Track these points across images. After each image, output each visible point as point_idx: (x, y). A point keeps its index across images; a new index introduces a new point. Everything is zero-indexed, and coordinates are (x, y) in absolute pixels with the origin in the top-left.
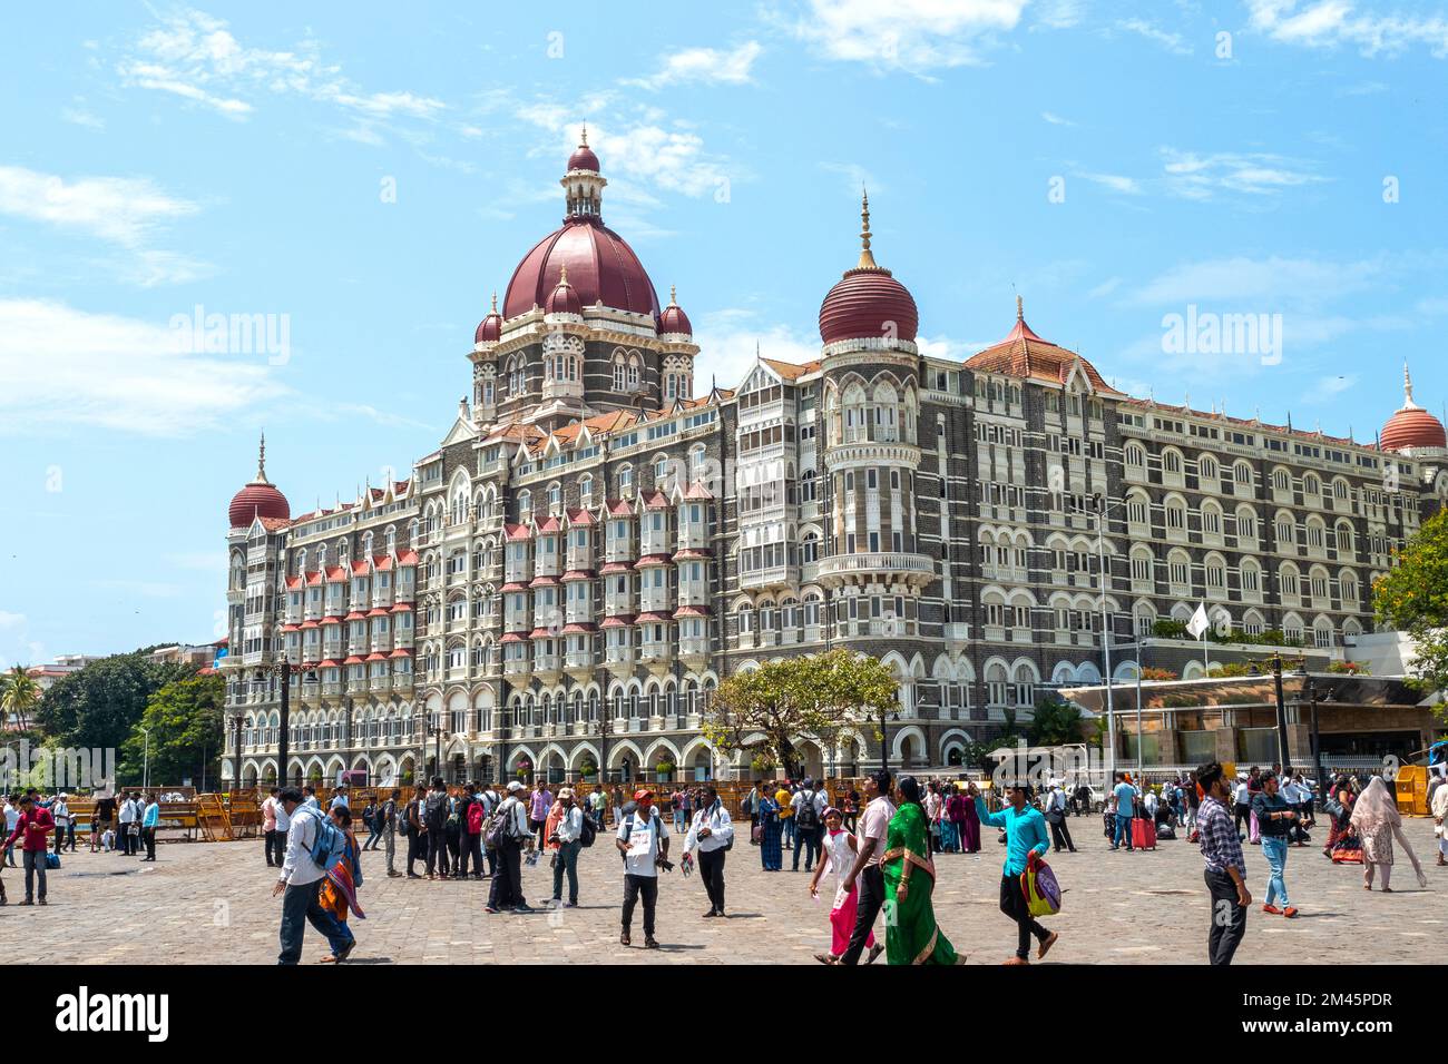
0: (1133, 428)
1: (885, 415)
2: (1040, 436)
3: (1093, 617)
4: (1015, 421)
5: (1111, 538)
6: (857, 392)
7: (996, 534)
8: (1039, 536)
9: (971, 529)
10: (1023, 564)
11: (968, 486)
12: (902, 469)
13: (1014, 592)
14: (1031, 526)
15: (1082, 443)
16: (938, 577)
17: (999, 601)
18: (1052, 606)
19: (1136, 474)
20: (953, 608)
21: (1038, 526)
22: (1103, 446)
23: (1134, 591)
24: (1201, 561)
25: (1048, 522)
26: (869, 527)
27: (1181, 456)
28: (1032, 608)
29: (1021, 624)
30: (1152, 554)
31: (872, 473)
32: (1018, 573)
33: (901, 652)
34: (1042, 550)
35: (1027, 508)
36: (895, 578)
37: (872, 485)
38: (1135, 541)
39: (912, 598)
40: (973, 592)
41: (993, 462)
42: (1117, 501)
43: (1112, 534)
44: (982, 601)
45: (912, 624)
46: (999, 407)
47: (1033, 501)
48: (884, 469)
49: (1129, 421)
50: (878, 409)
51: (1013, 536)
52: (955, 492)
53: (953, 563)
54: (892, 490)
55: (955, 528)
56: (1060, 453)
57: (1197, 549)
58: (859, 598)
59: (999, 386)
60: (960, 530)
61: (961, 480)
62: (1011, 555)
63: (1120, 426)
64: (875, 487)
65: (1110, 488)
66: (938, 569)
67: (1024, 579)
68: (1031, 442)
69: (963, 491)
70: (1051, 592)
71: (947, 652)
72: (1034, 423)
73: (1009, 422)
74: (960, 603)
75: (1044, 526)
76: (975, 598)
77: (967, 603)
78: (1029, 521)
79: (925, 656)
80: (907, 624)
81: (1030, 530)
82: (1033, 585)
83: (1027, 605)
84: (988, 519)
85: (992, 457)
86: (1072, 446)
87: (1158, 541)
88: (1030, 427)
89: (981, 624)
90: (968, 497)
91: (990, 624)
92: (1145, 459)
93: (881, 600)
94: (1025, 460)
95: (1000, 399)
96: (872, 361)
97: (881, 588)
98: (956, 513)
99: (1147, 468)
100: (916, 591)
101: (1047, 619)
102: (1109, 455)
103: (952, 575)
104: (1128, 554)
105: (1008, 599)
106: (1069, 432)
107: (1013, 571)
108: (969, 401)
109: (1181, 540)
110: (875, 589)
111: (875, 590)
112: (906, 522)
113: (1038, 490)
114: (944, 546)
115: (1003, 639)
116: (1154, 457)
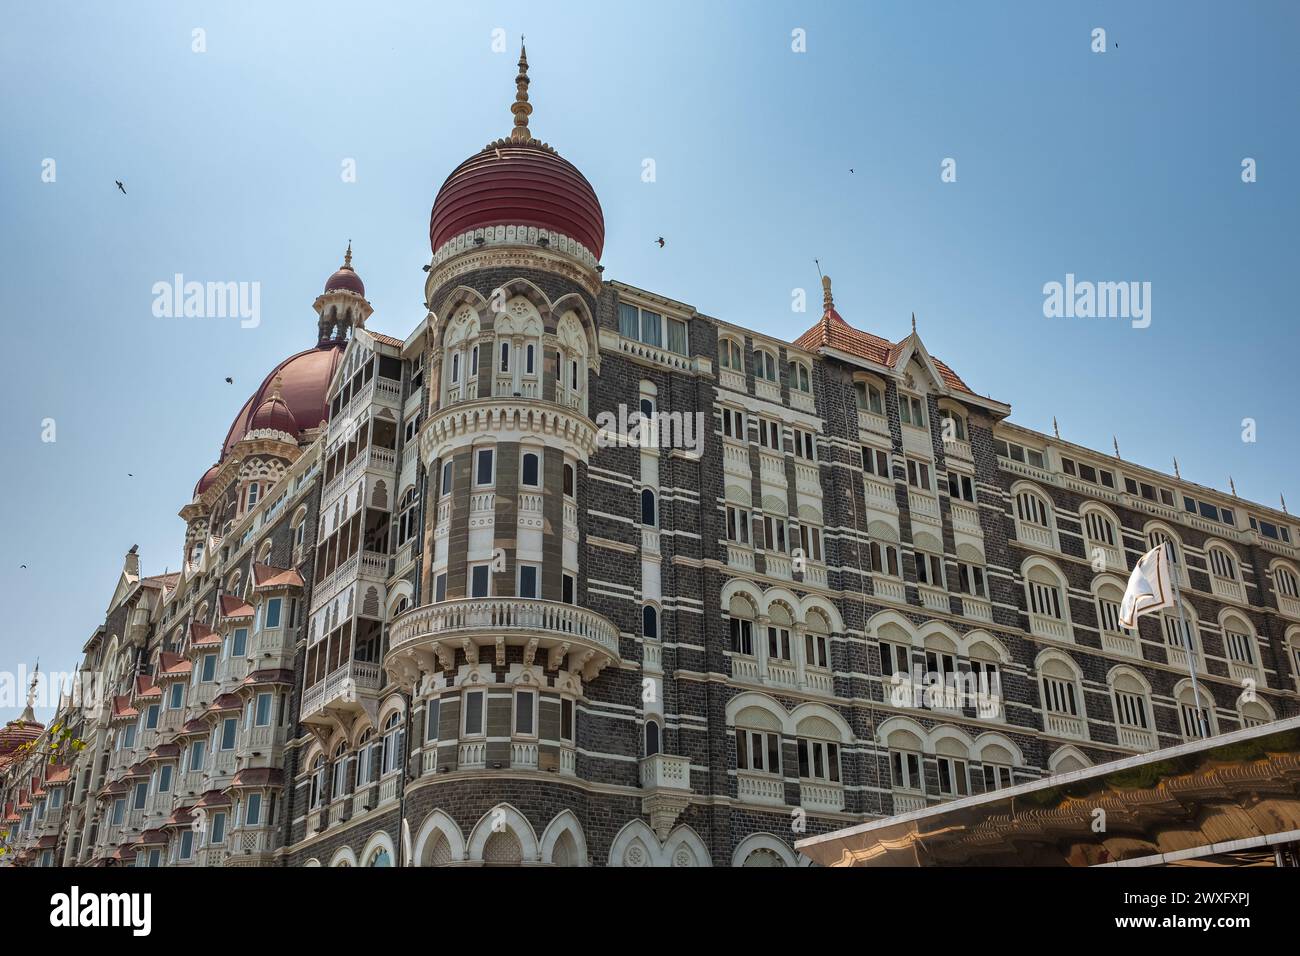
0: (1026, 466)
1: (518, 356)
2: (849, 445)
3: (972, 772)
4: (802, 413)
5: (998, 634)
6: (468, 321)
7: (764, 601)
8: (855, 615)
9: (708, 584)
10: (823, 663)
11: (700, 509)
12: (549, 451)
13: (803, 712)
14: (837, 594)
15: (932, 472)
16: (629, 665)
17: (770, 726)
18: (884, 743)
19: (1038, 538)
20: (665, 730)
21: (849, 594)
22: (973, 483)
23: (1050, 732)
24: (1169, 692)
25: (871, 591)
26: (472, 556)
27: (1115, 521)
28: (842, 745)
29: (819, 773)
30: (1078, 673)
31: (485, 458)
32: (812, 680)
33: (522, 808)
34: (859, 638)
35: (829, 563)
36: (515, 653)
37: (485, 478)
38: (1045, 646)
39: (556, 695)
40: (712, 701)
41: (756, 474)
42: (1002, 572)
43: (999, 627)
44: (730, 721)
45: (555, 751)
46: (766, 389)
47: (839, 551)
48: (509, 449)
49: (1018, 455)
50: (505, 347)
51: (800, 610)
52: (674, 515)
53: (668, 645)
54: (522, 486)
55: (672, 579)
56: (892, 480)
57: (1159, 671)
58: (444, 695)
59: (769, 358)
60: (682, 583)
61: (687, 496)
62: (798, 644)
63: (1000, 459)
64: (490, 482)
65: (991, 554)
66: (630, 650)
67: (826, 691)
68: (834, 453)
69: (691, 517)
70: (883, 715)
71: (647, 818)
72: (838, 422)
73: (788, 415)
74: (681, 721)
75: (863, 597)
76: (716, 716)
77: (695, 722)
78: (832, 586)
79: (586, 821)
80: (542, 749)
81: (835, 601)
82: (845, 701)
83: (832, 739)
84: (746, 573)
85: (755, 467)
86: (914, 471)
87: (1089, 650)
88: (829, 430)
89: (726, 767)
90: (699, 526)
91: (751, 769)
92: (1052, 516)
93: (486, 697)
94: (823, 483)
95: (771, 377)
96: (495, 264)
97: (486, 674)
98: (676, 551)
99: (1056, 530)
100: (569, 686)
101: (876, 767)
102: (982, 497)
103: (664, 668)
104: (1032, 666)
105: (790, 724)
106: (905, 448)
107: (801, 676)
108: (704, 366)
109: (1131, 655)
110: (478, 676)
111: (474, 677)
112: (552, 546)
113: (849, 534)
114: (650, 612)
115: (780, 801)
116: (1068, 515)
